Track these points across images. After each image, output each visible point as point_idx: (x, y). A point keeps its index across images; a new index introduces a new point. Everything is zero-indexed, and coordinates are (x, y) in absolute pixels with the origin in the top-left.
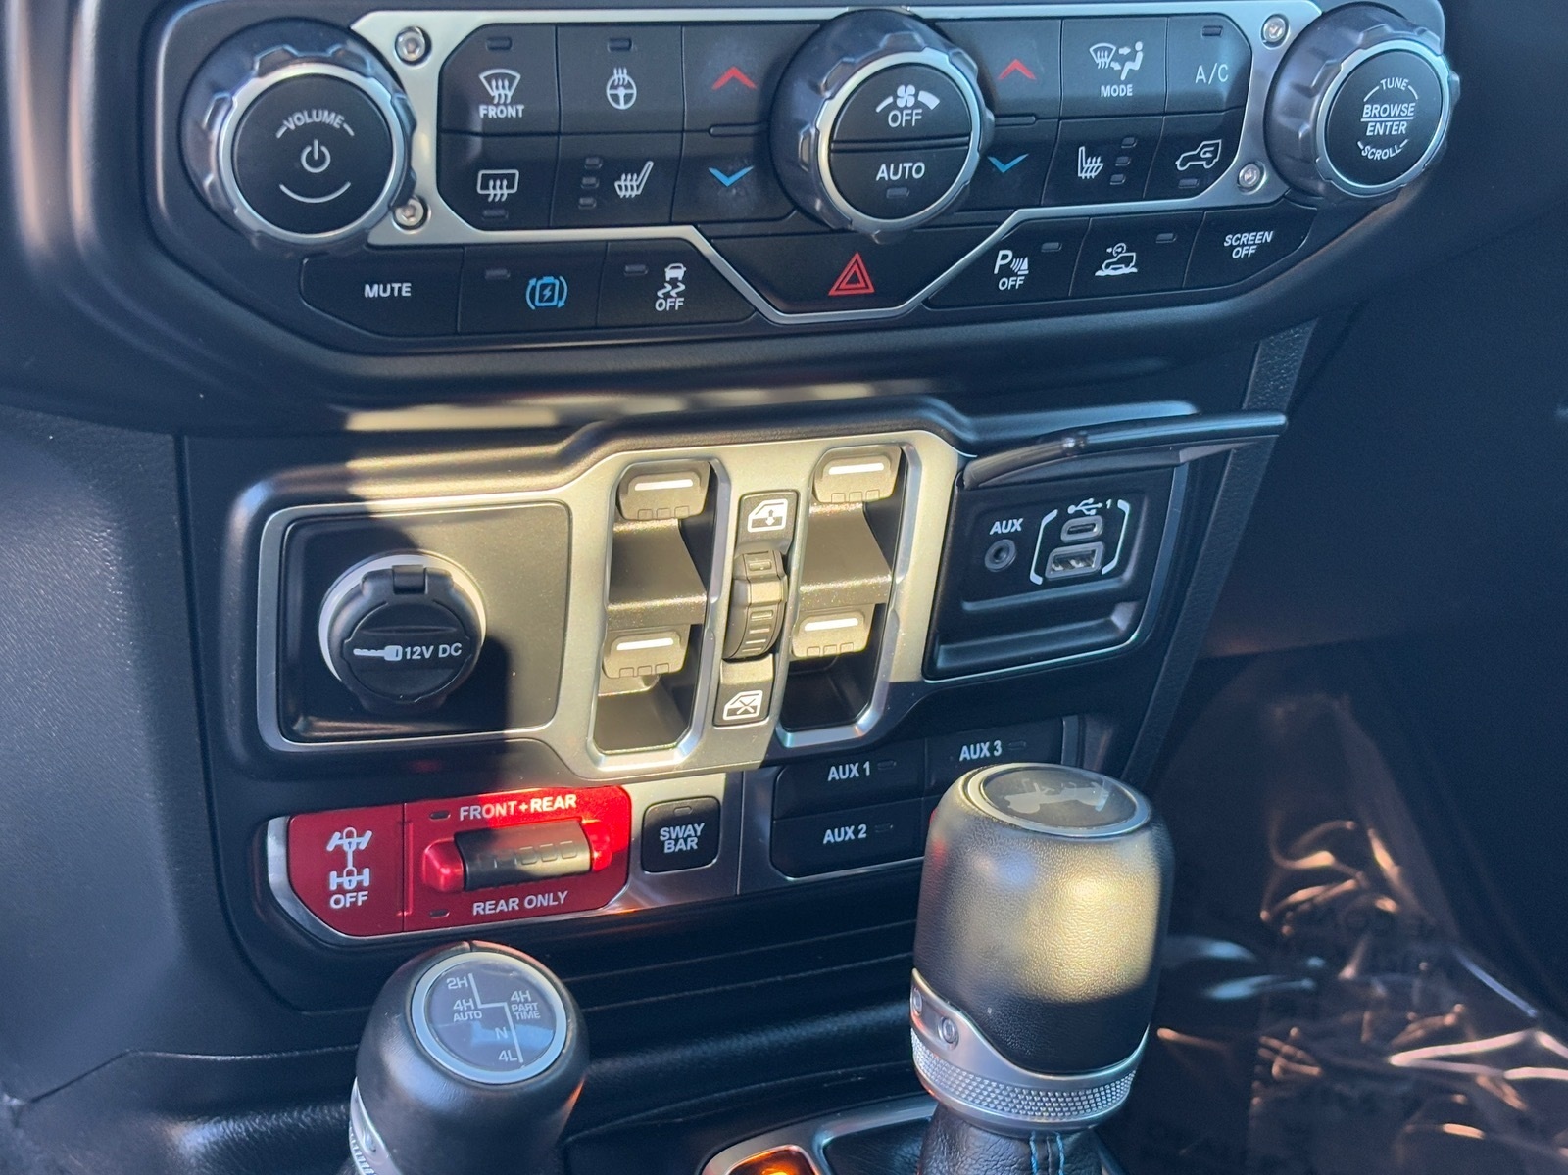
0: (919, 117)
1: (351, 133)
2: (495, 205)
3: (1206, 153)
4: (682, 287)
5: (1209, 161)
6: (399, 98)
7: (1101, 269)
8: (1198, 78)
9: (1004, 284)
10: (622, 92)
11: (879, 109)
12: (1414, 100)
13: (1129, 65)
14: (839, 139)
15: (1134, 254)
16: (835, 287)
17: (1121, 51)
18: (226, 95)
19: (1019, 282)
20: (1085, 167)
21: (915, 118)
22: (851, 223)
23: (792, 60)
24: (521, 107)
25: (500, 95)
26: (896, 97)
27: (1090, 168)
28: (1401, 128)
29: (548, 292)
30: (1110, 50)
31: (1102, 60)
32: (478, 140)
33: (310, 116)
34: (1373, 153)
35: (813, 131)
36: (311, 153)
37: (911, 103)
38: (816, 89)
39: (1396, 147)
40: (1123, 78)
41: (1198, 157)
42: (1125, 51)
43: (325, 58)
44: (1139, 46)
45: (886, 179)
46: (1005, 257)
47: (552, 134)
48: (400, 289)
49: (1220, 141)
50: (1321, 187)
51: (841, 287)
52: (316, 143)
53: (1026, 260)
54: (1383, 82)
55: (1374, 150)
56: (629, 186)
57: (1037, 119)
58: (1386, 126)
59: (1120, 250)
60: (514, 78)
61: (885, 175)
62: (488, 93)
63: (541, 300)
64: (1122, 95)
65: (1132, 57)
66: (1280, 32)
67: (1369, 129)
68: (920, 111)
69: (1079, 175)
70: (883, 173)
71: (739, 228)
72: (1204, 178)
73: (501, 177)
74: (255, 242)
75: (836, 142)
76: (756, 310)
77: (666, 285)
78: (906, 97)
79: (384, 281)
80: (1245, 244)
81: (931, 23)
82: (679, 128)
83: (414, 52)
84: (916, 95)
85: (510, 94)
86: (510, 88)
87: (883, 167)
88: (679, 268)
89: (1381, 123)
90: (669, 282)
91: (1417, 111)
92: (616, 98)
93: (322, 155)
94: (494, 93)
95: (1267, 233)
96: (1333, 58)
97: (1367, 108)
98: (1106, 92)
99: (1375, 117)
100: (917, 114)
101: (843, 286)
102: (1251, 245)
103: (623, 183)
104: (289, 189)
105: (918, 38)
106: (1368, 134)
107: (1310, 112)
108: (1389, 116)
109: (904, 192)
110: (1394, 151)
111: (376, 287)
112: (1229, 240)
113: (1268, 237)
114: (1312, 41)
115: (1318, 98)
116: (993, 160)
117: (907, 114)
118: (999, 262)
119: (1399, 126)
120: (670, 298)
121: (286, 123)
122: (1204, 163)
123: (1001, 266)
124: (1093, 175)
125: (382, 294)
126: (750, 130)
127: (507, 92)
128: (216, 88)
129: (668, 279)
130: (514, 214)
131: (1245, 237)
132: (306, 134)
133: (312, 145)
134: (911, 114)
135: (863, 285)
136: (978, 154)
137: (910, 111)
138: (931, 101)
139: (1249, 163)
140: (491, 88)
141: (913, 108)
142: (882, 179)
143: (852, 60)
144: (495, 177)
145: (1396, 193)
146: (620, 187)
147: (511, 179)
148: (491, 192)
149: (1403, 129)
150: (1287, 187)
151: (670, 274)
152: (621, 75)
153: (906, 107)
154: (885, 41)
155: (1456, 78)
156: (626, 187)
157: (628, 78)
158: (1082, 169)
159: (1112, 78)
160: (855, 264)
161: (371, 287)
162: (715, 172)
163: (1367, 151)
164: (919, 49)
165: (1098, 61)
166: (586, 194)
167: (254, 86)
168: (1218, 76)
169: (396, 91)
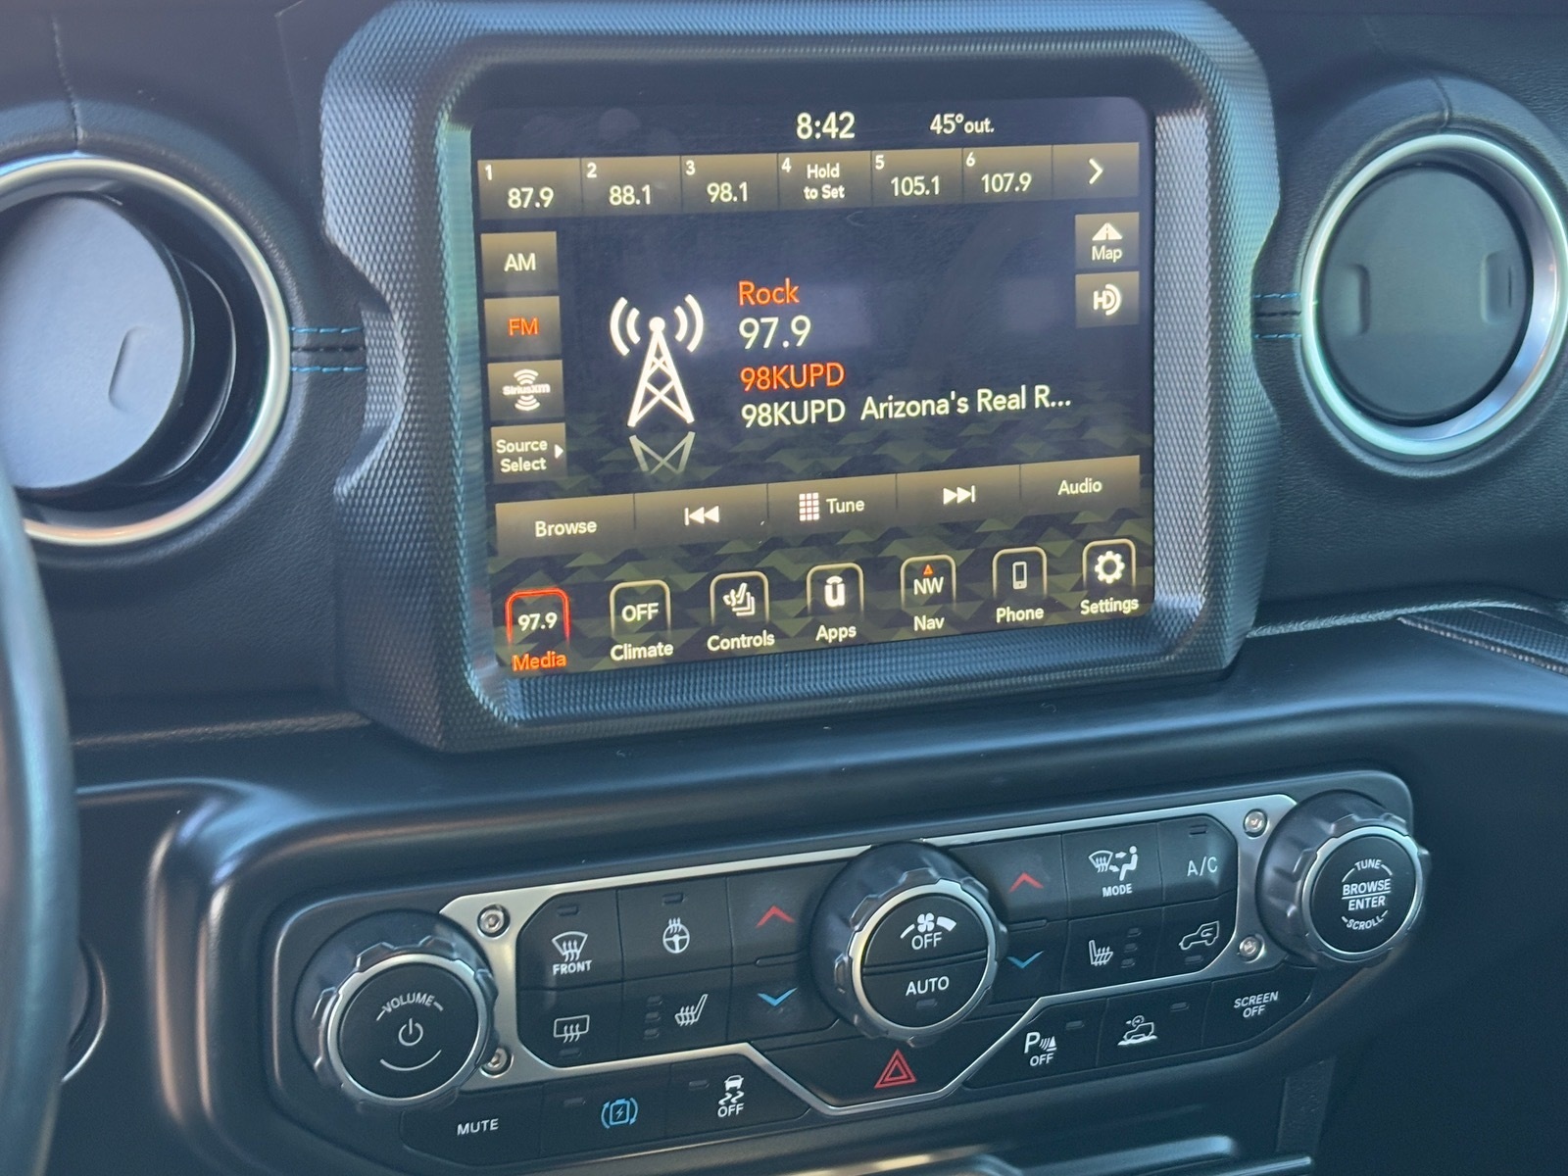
0: (939, 939)
1: (441, 1009)
2: (569, 1045)
3: (1205, 933)
4: (741, 1094)
5: (1210, 940)
6: (481, 973)
7: (1123, 1040)
8: (1190, 871)
9: (1035, 1061)
10: (676, 939)
11: (902, 936)
12: (1388, 876)
13: (1126, 867)
14: (870, 964)
15: (1152, 1024)
16: (880, 1081)
17: (1118, 856)
18: (333, 988)
19: (1048, 1058)
20: (1097, 956)
21: (936, 940)
22: (887, 1032)
23: (824, 895)
24: (589, 962)
25: (570, 954)
26: (917, 925)
27: (1101, 957)
28: (1380, 901)
29: (621, 1113)
30: (1107, 856)
31: (1101, 865)
32: (553, 993)
33: (405, 1000)
34: (1357, 925)
35: (846, 959)
36: (407, 1028)
37: (931, 928)
38: (845, 921)
39: (1377, 918)
40: (1122, 878)
41: (1199, 938)
42: (1121, 855)
43: (417, 948)
44: (1133, 850)
45: (915, 993)
46: (1033, 1038)
47: (619, 982)
48: (489, 1125)
49: (1217, 922)
50: (1314, 958)
51: (886, 1079)
52: (411, 1021)
53: (1053, 1039)
54: (1357, 864)
55: (1357, 922)
56: (687, 1017)
57: (1048, 921)
58: (1365, 902)
59: (1138, 1021)
60: (582, 938)
61: (914, 990)
62: (559, 953)
63: (614, 1120)
64: (1122, 893)
65: (1128, 860)
66: (1260, 825)
67: (1350, 905)
68: (939, 933)
69: (1092, 963)
70: (911, 989)
71: (789, 1040)
72: (1208, 954)
73: (574, 1023)
74: (359, 1110)
75: (868, 967)
76: (809, 1106)
77: (727, 1094)
78: (926, 923)
79: (474, 1120)
80: (1253, 1005)
81: (945, 850)
82: (729, 963)
83: (494, 926)
84: (935, 921)
85: (578, 952)
86: (578, 947)
87: (912, 984)
88: (737, 1079)
89: (1361, 899)
90: (728, 1091)
91: (1393, 886)
92: (672, 945)
93: (416, 1032)
94: (565, 953)
95: (1272, 994)
96: (1309, 847)
97: (1346, 888)
98: (1107, 892)
99: (1354, 895)
100: (938, 936)
101: (887, 1079)
102: (1259, 1005)
103: (682, 1014)
104: (389, 1062)
105: (933, 872)
106: (1350, 909)
107: (1294, 891)
108: (1367, 892)
109: (932, 1002)
110: (1376, 921)
111: (467, 1125)
112: (1238, 1003)
113: (1275, 996)
114: (1288, 832)
115: (1300, 883)
116: (1013, 960)
117: (928, 938)
118: (1028, 1043)
119: (1377, 899)
120: (730, 1105)
121: (384, 1007)
122: (1205, 941)
123: (1030, 1047)
124: (1105, 962)
125: (473, 1131)
126: (792, 958)
127: (576, 950)
128: (325, 984)
129: (728, 1088)
130: (587, 1050)
131: (1252, 1000)
132: (401, 1015)
133: (408, 1023)
134: (932, 937)
135: (905, 1076)
136: (996, 963)
137: (930, 935)
138: (948, 924)
139: (1249, 936)
140: (562, 948)
141: (933, 931)
142: (911, 993)
143: (874, 896)
144: (569, 1023)
145: (1385, 955)
146: (680, 1018)
147: (583, 1023)
148: (566, 1035)
149: (1382, 902)
150: (1285, 953)
151: (729, 1085)
152: (675, 924)
153: (927, 932)
154: (904, 878)
155: (1425, 852)
156: (685, 1017)
157: (681, 927)
158: (1094, 958)
159: (1112, 879)
160: (896, 1061)
161: (463, 1127)
162: (764, 996)
163: (1352, 924)
164: (934, 882)
165: (1097, 866)
166: (651, 1026)
167: (355, 979)
168: (1210, 867)
169: (479, 967)
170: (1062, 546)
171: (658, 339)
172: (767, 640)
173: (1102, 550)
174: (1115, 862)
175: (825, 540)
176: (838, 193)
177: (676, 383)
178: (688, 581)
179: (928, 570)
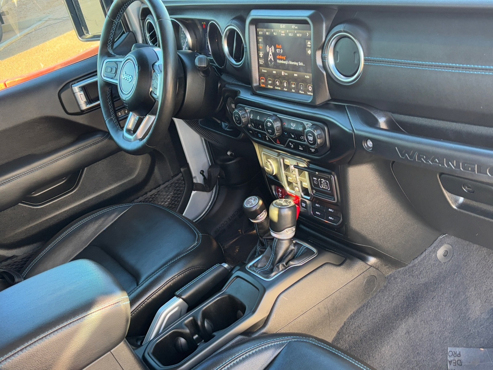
2: (253, 126)
8: (300, 129)
10: (258, 118)
24: (252, 118)
27: (293, 136)
40: (294, 127)
41: (302, 138)
49: (304, 137)
57: (287, 130)
60: (252, 115)
64: (294, 129)
65: (294, 125)
76: (273, 142)
81: (279, 117)
103: (260, 126)
116: (284, 133)
118: (290, 144)
144: (252, 124)
147: (254, 124)
152: (258, 116)
160: (278, 140)
165: (291, 124)
168: (302, 129)
170: (306, 84)
171: (270, 51)
172: (280, 88)
173: (309, 86)
174: (293, 125)
175: (284, 78)
176: (284, 35)
177: (272, 56)
178: (274, 79)
179: (293, 84)
